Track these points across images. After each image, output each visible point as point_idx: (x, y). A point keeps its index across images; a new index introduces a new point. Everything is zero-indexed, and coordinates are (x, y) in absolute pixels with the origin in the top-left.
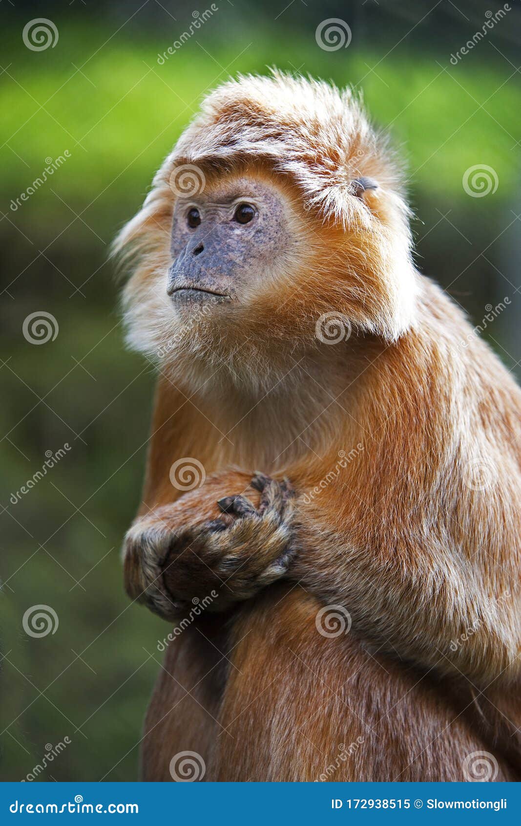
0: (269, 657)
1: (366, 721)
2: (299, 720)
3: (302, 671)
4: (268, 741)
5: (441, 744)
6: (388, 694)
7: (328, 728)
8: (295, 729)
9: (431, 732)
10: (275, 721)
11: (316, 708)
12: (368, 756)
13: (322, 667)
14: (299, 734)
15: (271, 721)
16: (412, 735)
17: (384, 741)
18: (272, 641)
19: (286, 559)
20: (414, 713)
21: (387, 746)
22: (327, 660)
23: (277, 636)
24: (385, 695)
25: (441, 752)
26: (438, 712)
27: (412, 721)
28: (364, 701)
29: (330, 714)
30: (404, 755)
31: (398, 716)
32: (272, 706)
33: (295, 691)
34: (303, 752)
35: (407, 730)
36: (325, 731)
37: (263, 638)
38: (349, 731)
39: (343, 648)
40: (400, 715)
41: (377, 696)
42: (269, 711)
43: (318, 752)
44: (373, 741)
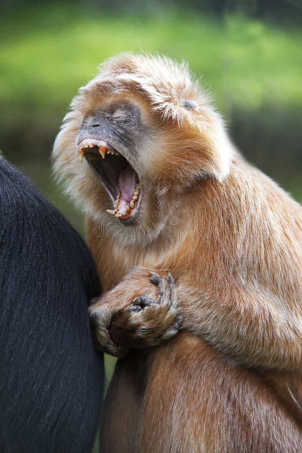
0: (171, 370)
1: (227, 405)
2: (189, 405)
3: (190, 377)
4: (171, 417)
5: (270, 419)
6: (241, 390)
7: (206, 410)
8: (187, 410)
9: (264, 412)
10: (175, 407)
11: (199, 398)
12: (228, 426)
13: (202, 375)
14: (189, 412)
15: (173, 406)
16: (254, 413)
17: (237, 417)
18: (173, 360)
19: (176, 325)
20: (255, 401)
21: (239, 420)
22: (205, 370)
23: (176, 357)
24: (239, 390)
25: (271, 424)
26: (269, 402)
27: (254, 406)
28: (226, 395)
29: (207, 402)
30: (249, 425)
31: (246, 403)
32: (173, 398)
33: (186, 389)
34: (192, 422)
35: (251, 411)
36: (204, 411)
37: (168, 359)
38: (218, 411)
39: (214, 364)
40: (247, 402)
41: (234, 391)
42: (171, 400)
43: (200, 423)
44: (231, 417)
